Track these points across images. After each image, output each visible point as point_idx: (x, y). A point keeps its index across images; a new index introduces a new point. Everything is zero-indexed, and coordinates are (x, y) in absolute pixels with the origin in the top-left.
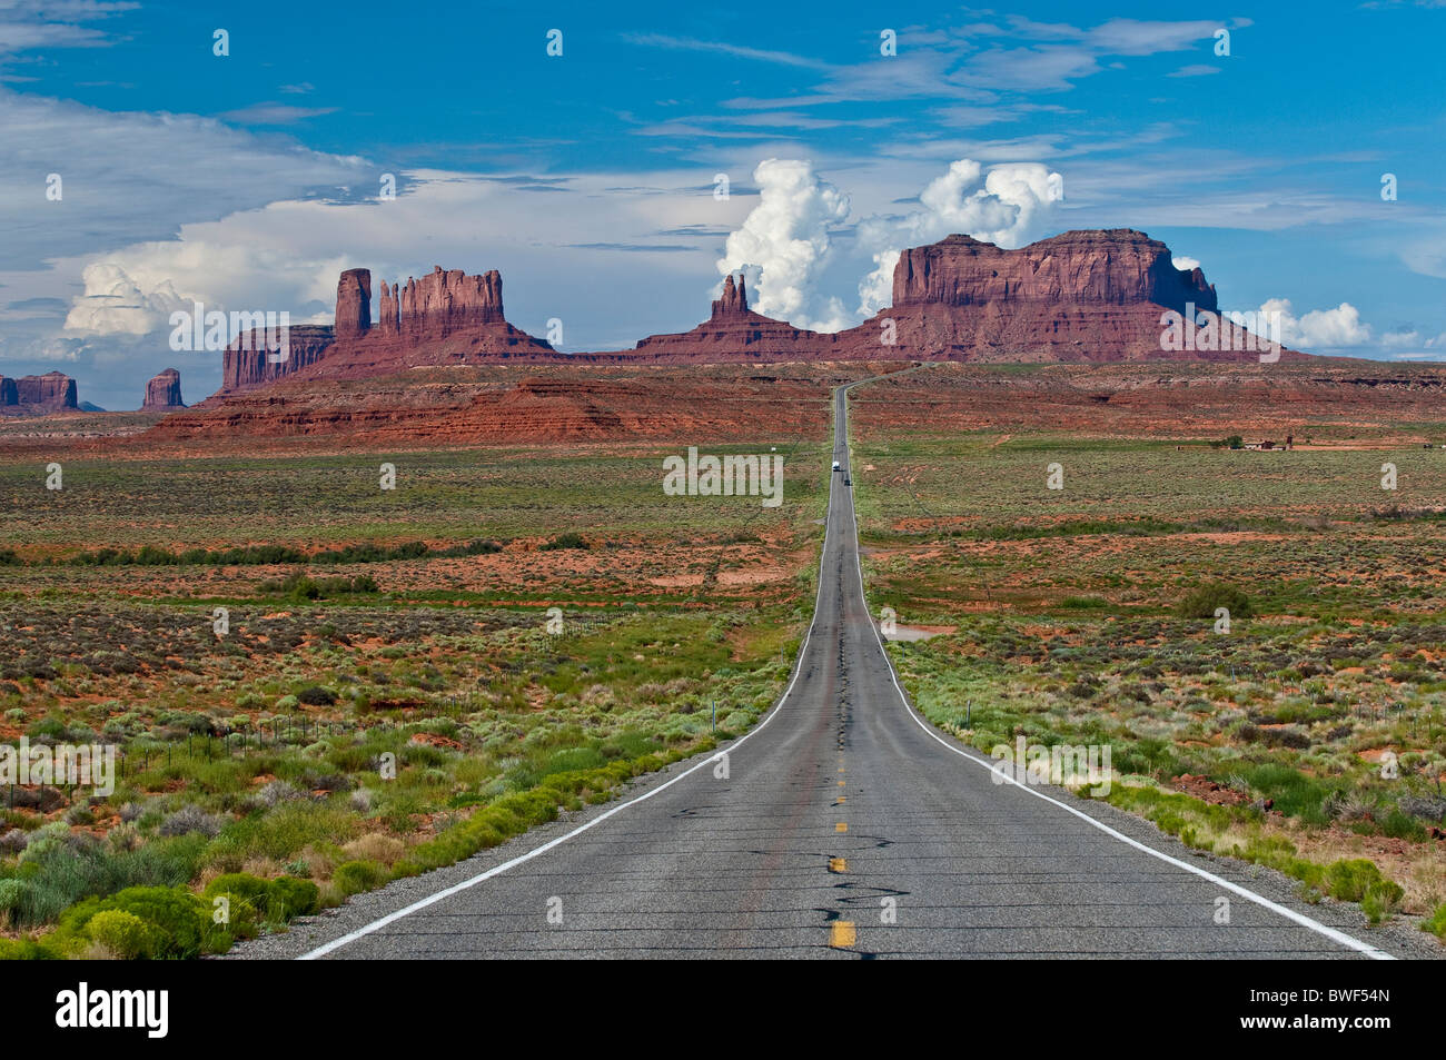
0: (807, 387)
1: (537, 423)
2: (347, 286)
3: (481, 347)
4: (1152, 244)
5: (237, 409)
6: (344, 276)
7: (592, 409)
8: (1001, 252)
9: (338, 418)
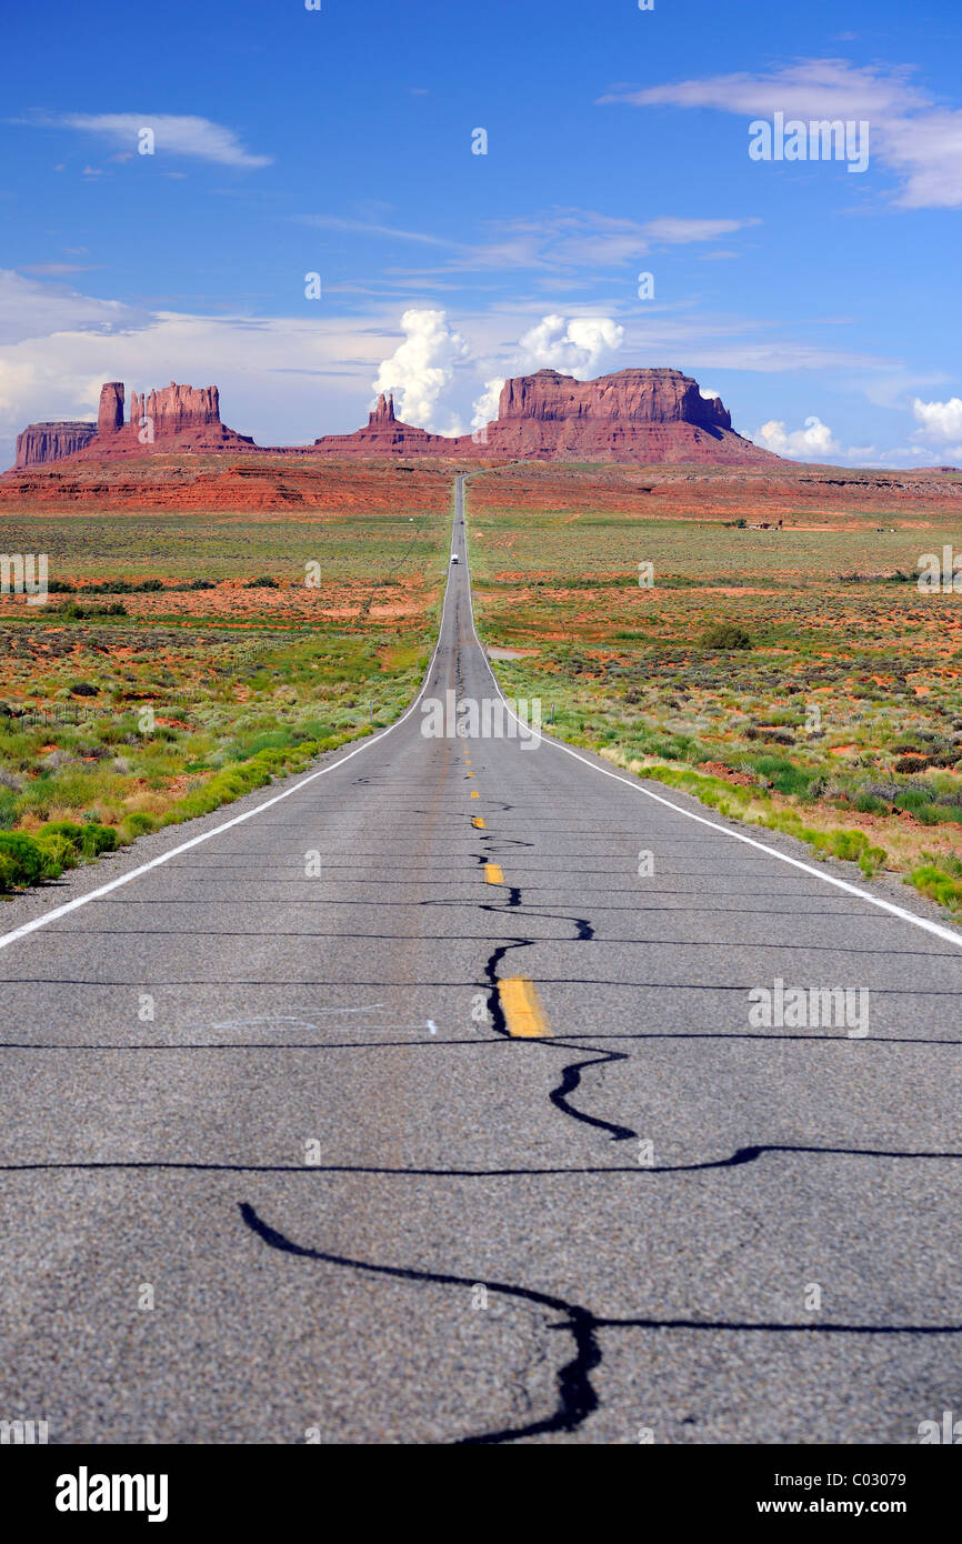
0: (436, 476)
1: (242, 496)
2: (107, 394)
3: (202, 441)
4: (685, 379)
5: (26, 481)
6: (105, 387)
7: (282, 488)
8: (577, 382)
9: (99, 489)
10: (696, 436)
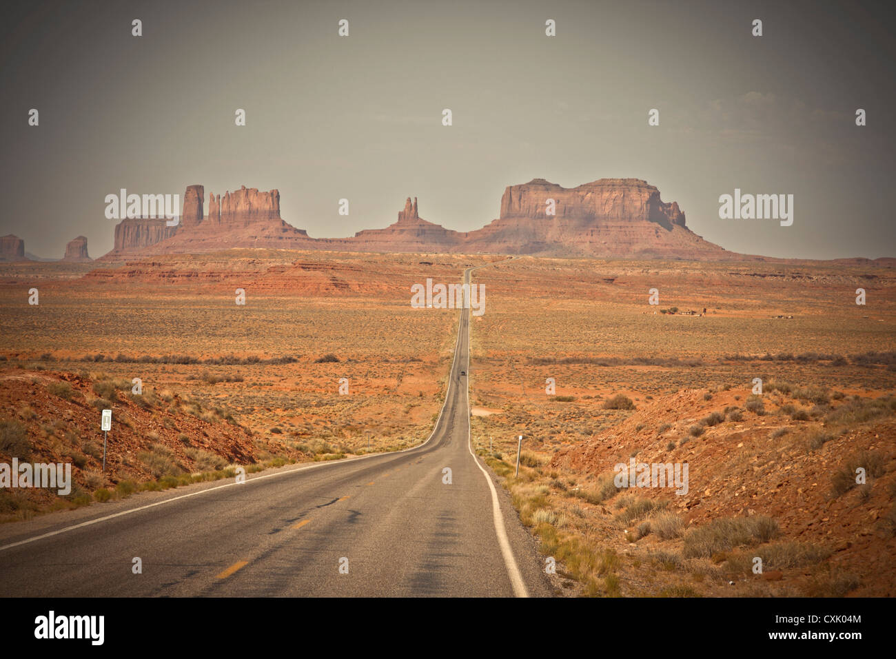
0: (450, 269)
1: (304, 285)
2: (190, 194)
3: (266, 233)
4: (649, 187)
5: (133, 268)
6: (189, 189)
7: (334, 279)
8: (563, 189)
9: (190, 275)
10: (657, 232)
